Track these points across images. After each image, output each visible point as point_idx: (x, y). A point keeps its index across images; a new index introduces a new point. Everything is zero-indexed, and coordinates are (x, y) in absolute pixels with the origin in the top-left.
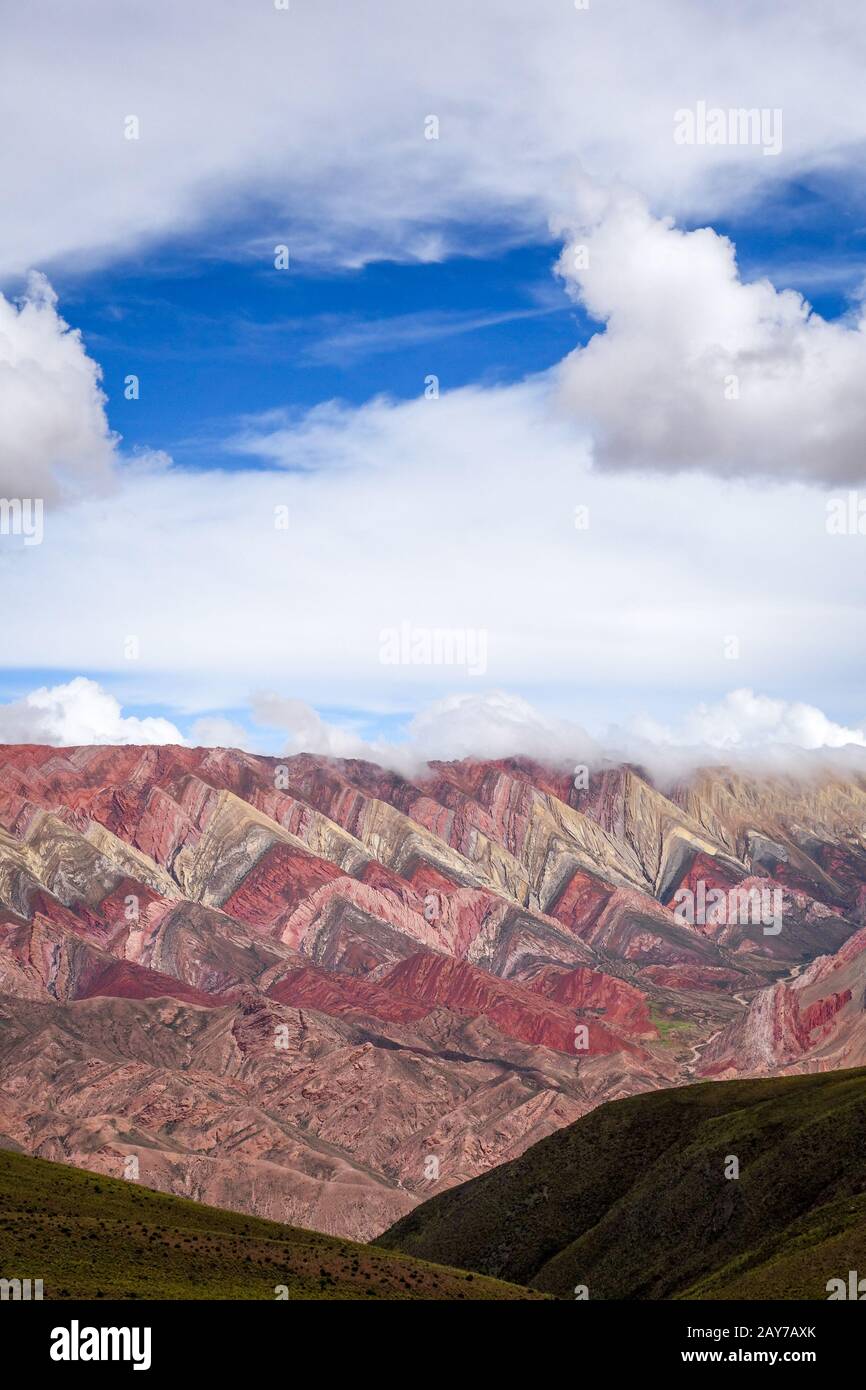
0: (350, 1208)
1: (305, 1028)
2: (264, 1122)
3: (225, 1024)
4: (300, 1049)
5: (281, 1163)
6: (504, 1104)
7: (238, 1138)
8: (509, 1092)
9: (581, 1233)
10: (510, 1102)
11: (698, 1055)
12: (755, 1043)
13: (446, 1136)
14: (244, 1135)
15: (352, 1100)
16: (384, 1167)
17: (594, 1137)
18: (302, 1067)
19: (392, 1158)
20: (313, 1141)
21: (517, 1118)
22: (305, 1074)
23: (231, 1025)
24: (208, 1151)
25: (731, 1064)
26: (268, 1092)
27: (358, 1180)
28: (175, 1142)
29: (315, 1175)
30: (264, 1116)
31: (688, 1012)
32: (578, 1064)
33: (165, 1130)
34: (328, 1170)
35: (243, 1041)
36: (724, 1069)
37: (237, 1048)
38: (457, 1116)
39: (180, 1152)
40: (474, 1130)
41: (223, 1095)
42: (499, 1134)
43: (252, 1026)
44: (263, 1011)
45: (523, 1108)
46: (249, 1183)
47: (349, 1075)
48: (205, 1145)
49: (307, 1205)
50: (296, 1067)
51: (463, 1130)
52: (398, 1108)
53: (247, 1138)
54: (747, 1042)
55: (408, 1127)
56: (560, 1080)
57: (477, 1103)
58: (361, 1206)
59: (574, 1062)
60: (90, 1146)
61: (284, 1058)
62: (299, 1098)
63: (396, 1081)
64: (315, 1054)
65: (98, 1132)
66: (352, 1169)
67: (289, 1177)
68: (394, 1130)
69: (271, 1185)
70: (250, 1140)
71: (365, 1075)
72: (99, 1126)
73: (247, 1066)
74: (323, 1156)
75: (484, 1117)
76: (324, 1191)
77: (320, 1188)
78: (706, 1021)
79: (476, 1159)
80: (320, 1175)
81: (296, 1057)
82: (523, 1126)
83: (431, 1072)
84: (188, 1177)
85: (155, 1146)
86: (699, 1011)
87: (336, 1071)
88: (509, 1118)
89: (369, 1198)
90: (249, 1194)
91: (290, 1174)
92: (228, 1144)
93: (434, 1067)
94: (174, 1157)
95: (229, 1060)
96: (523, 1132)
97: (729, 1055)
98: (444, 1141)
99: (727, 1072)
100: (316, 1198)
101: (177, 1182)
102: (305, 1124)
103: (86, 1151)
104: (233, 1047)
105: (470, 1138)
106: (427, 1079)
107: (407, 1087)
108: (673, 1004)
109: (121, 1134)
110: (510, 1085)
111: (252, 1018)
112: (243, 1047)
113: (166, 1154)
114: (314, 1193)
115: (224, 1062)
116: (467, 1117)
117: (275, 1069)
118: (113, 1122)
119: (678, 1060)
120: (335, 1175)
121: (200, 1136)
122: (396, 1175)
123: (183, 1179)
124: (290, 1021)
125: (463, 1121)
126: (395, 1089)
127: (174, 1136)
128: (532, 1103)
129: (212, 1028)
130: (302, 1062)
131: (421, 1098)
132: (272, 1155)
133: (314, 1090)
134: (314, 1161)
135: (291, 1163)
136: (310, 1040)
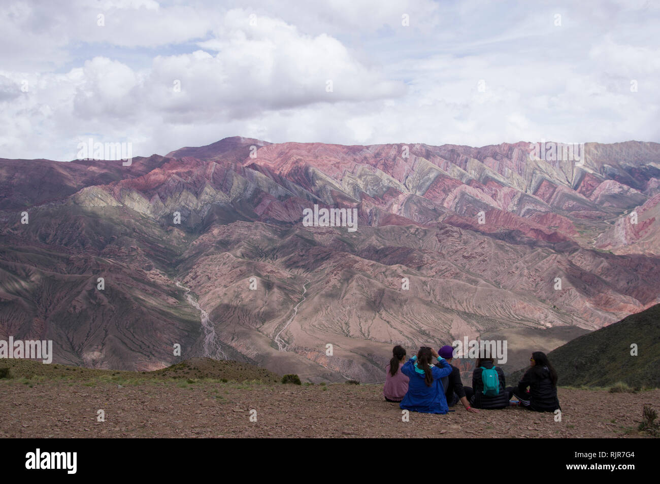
0: (487, 296)
1: (461, 234)
2: (452, 266)
3: (433, 234)
4: (460, 241)
5: (459, 280)
6: (537, 259)
7: (443, 272)
8: (539, 255)
10: (539, 259)
11: (595, 242)
12: (618, 237)
13: (517, 270)
14: (445, 270)
15: (481, 258)
16: (494, 281)
18: (462, 247)
19: (497, 278)
20: (468, 272)
22: (463, 250)
23: (435, 234)
24: (433, 276)
25: (609, 244)
26: (450, 256)
27: (487, 286)
28: (422, 273)
29: (472, 284)
30: (452, 264)
31: (588, 227)
32: (554, 245)
33: (417, 269)
34: (476, 282)
35: (440, 239)
36: (607, 246)
37: (438, 241)
38: (521, 263)
39: (425, 277)
40: (527, 268)
41: (436, 257)
42: (536, 269)
43: (443, 234)
44: (446, 229)
45: (545, 260)
46: (450, 287)
47: (479, 250)
48: (432, 274)
49: (472, 295)
50: (459, 247)
51: (523, 268)
52: (498, 261)
53: (447, 271)
54: (615, 237)
55: (501, 267)
57: (526, 259)
58: (491, 295)
59: (552, 245)
60: (393, 275)
61: (455, 244)
62: (462, 258)
63: (496, 252)
64: (465, 243)
65: (396, 270)
66: (485, 282)
67: (464, 285)
68: (497, 269)
69: (458, 288)
70: (448, 272)
71: (485, 250)
72: (396, 268)
73: (442, 247)
74: (474, 278)
75: (530, 264)
76: (478, 290)
77: (476, 289)
78: (596, 230)
79: (529, 278)
80: (474, 284)
81: (459, 244)
82: (546, 266)
83: (509, 249)
84: (428, 286)
85: (416, 275)
86: (593, 226)
87: (474, 249)
88: (540, 264)
89: (494, 292)
90: (451, 291)
92: (440, 274)
93: (509, 247)
94: (423, 279)
95: (435, 245)
96: (545, 269)
97: (608, 241)
98: (516, 272)
99: (608, 247)
100: (475, 292)
101: (425, 287)
102: (465, 267)
103: (392, 277)
104: (436, 241)
105: (526, 271)
106: (507, 251)
107: (500, 253)
108: (583, 224)
109: (404, 271)
110: (539, 252)
111: (442, 231)
112: (440, 241)
114: (474, 291)
116: (524, 263)
117: (452, 248)
118: (401, 267)
119: (588, 243)
120: (479, 284)
121: (429, 271)
122: (499, 284)
123: (427, 286)
124: (456, 232)
125: (523, 265)
126: (496, 254)
127: (420, 271)
128: (548, 258)
129: (428, 235)
130: (461, 246)
131: (505, 257)
132: (456, 277)
133: (467, 255)
134: (470, 279)
135: (463, 280)
136: (463, 238)
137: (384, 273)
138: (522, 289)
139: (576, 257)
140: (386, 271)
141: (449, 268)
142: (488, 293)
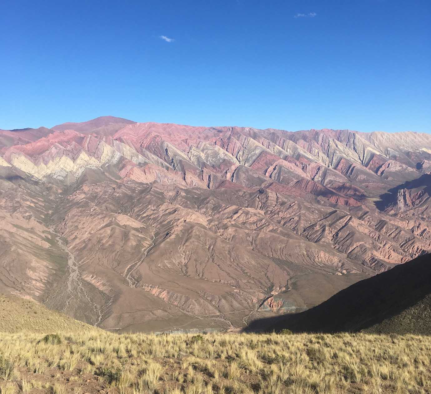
0: (296, 246)
1: (278, 197)
2: (270, 222)
3: (256, 196)
4: (277, 203)
5: (275, 233)
7: (263, 226)
8: (337, 216)
10: (337, 219)
13: (320, 227)
15: (292, 217)
16: (302, 235)
19: (305, 233)
20: (282, 227)
21: (340, 223)
22: (279, 209)
23: (258, 196)
24: (255, 230)
26: (269, 214)
27: (297, 239)
28: (246, 227)
31: (375, 195)
33: (243, 223)
34: (288, 236)
35: (261, 200)
37: (260, 202)
38: (322, 222)
40: (328, 226)
41: (258, 215)
42: (335, 227)
45: (341, 220)
46: (268, 239)
47: (291, 210)
48: (254, 228)
49: (284, 245)
50: (276, 208)
51: (325, 226)
52: (305, 219)
53: (265, 226)
55: (308, 225)
57: (328, 218)
58: (299, 246)
60: (224, 227)
61: (273, 205)
62: (277, 216)
63: (304, 212)
64: (281, 204)
65: (226, 224)
66: (295, 235)
68: (304, 225)
69: (273, 239)
71: (296, 210)
72: (226, 222)
73: (263, 207)
74: (286, 232)
75: (330, 222)
77: (288, 241)
79: (329, 234)
80: (286, 237)
84: (251, 237)
85: (241, 228)
87: (287, 209)
88: (337, 223)
89: (301, 244)
91: (279, 237)
92: (260, 228)
93: (314, 208)
94: (247, 231)
95: (258, 206)
96: (342, 227)
97: (391, 207)
98: (319, 229)
101: (248, 238)
102: (280, 223)
103: (223, 229)
105: (327, 228)
106: (313, 211)
107: (307, 214)
108: (372, 193)
109: (232, 224)
111: (264, 194)
113: (244, 230)
114: (286, 242)
115: (257, 206)
117: (270, 208)
118: (230, 221)
120: (290, 237)
121: (252, 225)
122: (306, 237)
126: (304, 214)
127: (245, 225)
128: (344, 219)
129: (253, 197)
130: (278, 206)
131: (311, 217)
132: (273, 231)
134: (284, 232)
135: (278, 233)
136: (279, 200)
137: (216, 225)
138: (324, 242)
139: (366, 218)
140: (218, 224)
141: (267, 224)
142: (297, 244)
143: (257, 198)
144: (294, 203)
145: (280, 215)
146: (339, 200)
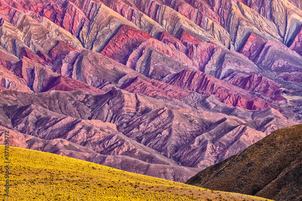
1: (138, 101)
2: (123, 140)
3: (105, 101)
4: (137, 110)
5: (131, 156)
6: (223, 131)
7: (113, 147)
8: (225, 126)
9: (270, 182)
13: (199, 144)
14: (115, 145)
16: (173, 157)
17: (274, 144)
18: (138, 117)
19: (177, 154)
21: (228, 137)
22: (139, 120)
23: (108, 101)
24: (101, 152)
26: (124, 128)
27: (163, 163)
29: (146, 161)
32: (253, 114)
33: (83, 144)
38: (203, 136)
40: (211, 142)
41: (106, 130)
42: (221, 143)
45: (231, 132)
46: (118, 165)
47: (158, 121)
50: (135, 118)
51: (206, 142)
52: (179, 133)
53: (116, 147)
55: (183, 141)
56: (246, 121)
57: (211, 131)
58: (165, 173)
59: (251, 113)
61: (130, 114)
62: (137, 130)
63: (177, 123)
64: (143, 113)
65: (56, 145)
67: (135, 162)
68: (177, 142)
69: (127, 165)
70: (118, 147)
71: (164, 120)
72: (56, 143)
73: (115, 117)
74: (148, 154)
75: (214, 137)
76: (150, 167)
77: (148, 166)
79: (211, 153)
80: (148, 161)
81: (135, 113)
82: (231, 140)
85: (79, 151)
87: (152, 119)
88: (225, 137)
91: (135, 161)
92: (109, 149)
93: (193, 116)
94: (87, 155)
95: (107, 116)
96: (231, 142)
98: (198, 147)
100: (146, 170)
102: (140, 141)
104: (109, 110)
105: (209, 145)
108: (292, 88)
109: (65, 146)
110: (225, 123)
112: (113, 110)
113: (83, 153)
114: (145, 168)
115: (105, 117)
116: (208, 136)
117: (127, 119)
118: (62, 141)
120: (153, 161)
121: (97, 146)
122: (179, 160)
125: (206, 138)
126: (177, 126)
127: (86, 146)
128: (235, 131)
129: (100, 102)
132: (127, 153)
134: (144, 155)
135: (135, 157)
136: (140, 107)
139: (268, 128)
141: (119, 142)
142: (162, 171)
143: (107, 104)
144: (162, 111)
145: (140, 129)
146: (239, 102)
